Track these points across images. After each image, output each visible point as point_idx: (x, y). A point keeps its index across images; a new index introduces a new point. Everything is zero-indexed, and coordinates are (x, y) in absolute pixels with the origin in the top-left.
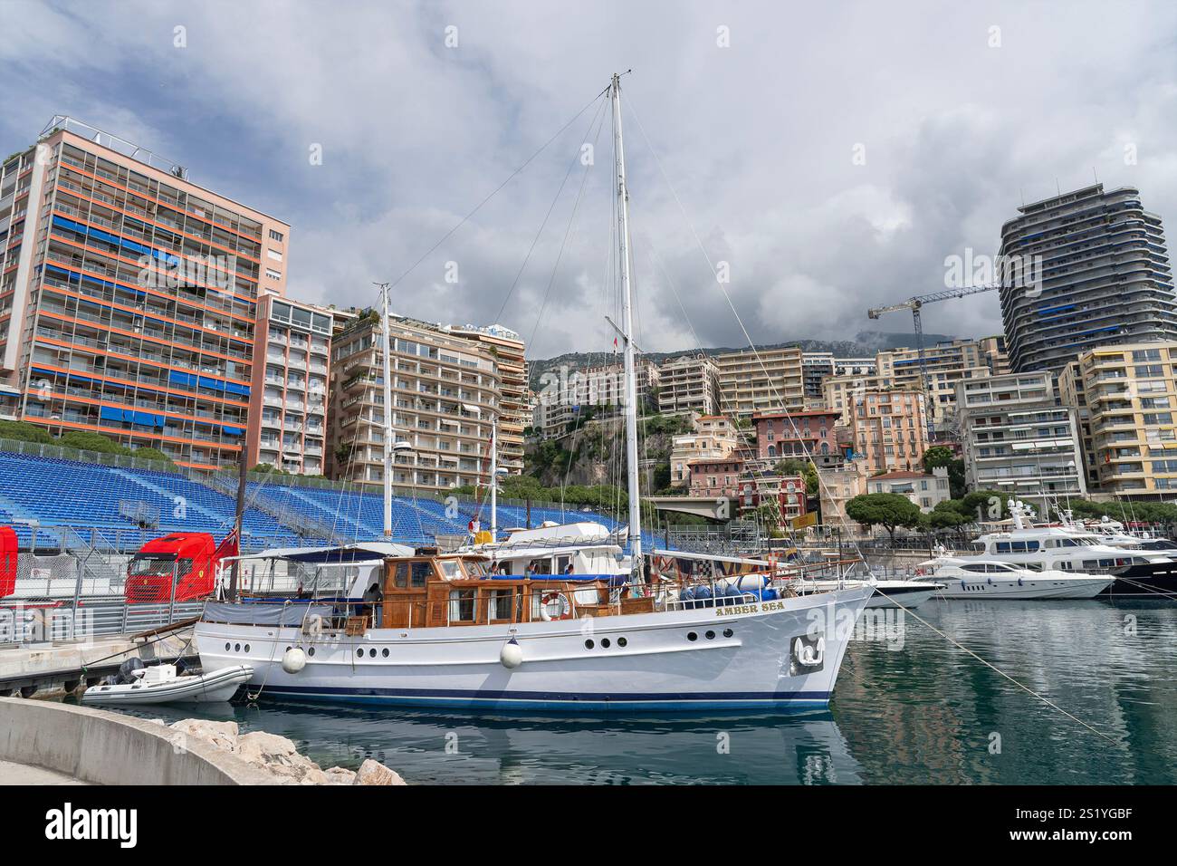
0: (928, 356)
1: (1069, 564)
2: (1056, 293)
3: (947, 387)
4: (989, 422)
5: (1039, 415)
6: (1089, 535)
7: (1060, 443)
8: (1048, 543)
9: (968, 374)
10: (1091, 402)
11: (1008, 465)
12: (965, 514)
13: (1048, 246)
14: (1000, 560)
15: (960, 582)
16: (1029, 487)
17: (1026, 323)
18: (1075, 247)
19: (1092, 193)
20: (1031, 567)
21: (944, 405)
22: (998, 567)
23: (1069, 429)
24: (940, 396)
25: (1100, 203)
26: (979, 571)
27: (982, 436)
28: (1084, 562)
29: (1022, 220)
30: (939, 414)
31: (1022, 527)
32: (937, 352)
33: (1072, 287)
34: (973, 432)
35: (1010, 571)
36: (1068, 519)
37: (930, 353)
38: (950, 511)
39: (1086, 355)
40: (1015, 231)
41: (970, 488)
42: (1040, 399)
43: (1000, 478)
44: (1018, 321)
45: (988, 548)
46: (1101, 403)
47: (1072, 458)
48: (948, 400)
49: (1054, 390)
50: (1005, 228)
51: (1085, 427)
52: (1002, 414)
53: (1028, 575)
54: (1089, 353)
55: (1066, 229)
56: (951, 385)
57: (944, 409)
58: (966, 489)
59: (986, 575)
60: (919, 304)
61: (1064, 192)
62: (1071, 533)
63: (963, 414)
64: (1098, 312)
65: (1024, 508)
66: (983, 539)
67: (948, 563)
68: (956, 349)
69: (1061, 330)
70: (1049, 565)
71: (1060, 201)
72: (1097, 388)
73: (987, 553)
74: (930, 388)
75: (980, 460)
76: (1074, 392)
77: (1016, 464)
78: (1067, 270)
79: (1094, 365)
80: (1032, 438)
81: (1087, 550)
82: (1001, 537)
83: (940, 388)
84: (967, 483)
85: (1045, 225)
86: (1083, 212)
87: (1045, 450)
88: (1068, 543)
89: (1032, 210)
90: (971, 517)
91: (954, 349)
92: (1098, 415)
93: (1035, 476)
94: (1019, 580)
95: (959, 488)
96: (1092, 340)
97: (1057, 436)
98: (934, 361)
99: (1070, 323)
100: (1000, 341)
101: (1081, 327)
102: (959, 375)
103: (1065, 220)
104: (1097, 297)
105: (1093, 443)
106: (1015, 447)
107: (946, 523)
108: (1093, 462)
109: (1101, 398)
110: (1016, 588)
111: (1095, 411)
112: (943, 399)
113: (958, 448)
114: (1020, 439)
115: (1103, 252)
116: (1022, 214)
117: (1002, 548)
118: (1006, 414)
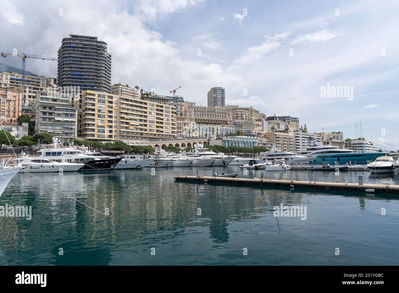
0: (26, 79)
1: (71, 160)
2: (77, 69)
3: (32, 93)
4: (48, 109)
5: (66, 109)
6: (78, 151)
7: (71, 120)
8: (65, 153)
9: (42, 89)
10: (83, 108)
11: (52, 125)
12: (33, 141)
13: (77, 52)
14: (47, 158)
15: (30, 166)
16: (58, 133)
17: (65, 76)
18: (86, 55)
19: (93, 39)
20: (57, 161)
21: (30, 99)
22: (46, 161)
23: (75, 116)
24: (29, 95)
25: (95, 43)
26: (38, 162)
27: (45, 113)
28: (75, 159)
29: (70, 39)
30: (27, 102)
31: (56, 147)
32: (30, 78)
33: (83, 68)
34: (41, 111)
35: (50, 162)
36: (72, 146)
37: (27, 78)
38: (28, 140)
39: (84, 92)
40: (67, 42)
41: (36, 132)
42: (67, 104)
43: (49, 129)
44: (63, 75)
45: (42, 154)
46: (86, 109)
47: (75, 125)
48: (32, 98)
49: (72, 102)
50: (64, 40)
51: (80, 115)
52: (53, 107)
53: (56, 164)
54: (85, 91)
55: (84, 48)
56: (34, 92)
57: (30, 101)
58: (35, 132)
59: (41, 164)
60: (25, 57)
61: (86, 35)
62: (73, 150)
63: (38, 104)
64: (89, 79)
65: (58, 140)
66: (41, 151)
67: (26, 159)
68: (38, 79)
69: (77, 82)
70: (64, 160)
71: (84, 38)
72: (86, 104)
73: (42, 156)
74: (25, 91)
75: (42, 122)
76: (78, 103)
77: (56, 125)
78: (82, 62)
79: (86, 96)
80: (62, 117)
81: (77, 155)
82: (48, 150)
83: (29, 92)
84: (35, 130)
85: (77, 44)
86: (90, 44)
87: (66, 121)
88: (71, 153)
89: (75, 37)
90: (36, 143)
91: (37, 79)
92: (85, 112)
93: (61, 130)
94: (53, 165)
95: (32, 131)
96: (86, 87)
97: (71, 117)
98: (28, 81)
99: (80, 80)
100: (55, 80)
101: (83, 82)
102: (38, 89)
103: (84, 45)
104: (90, 74)
105: (82, 121)
106: (56, 119)
107: (26, 144)
108: (80, 127)
109: (87, 107)
110: (51, 168)
111: (84, 111)
112: (30, 97)
113: (34, 116)
114: (58, 116)
115: (94, 60)
116: (71, 37)
117: (48, 154)
118: (55, 107)
